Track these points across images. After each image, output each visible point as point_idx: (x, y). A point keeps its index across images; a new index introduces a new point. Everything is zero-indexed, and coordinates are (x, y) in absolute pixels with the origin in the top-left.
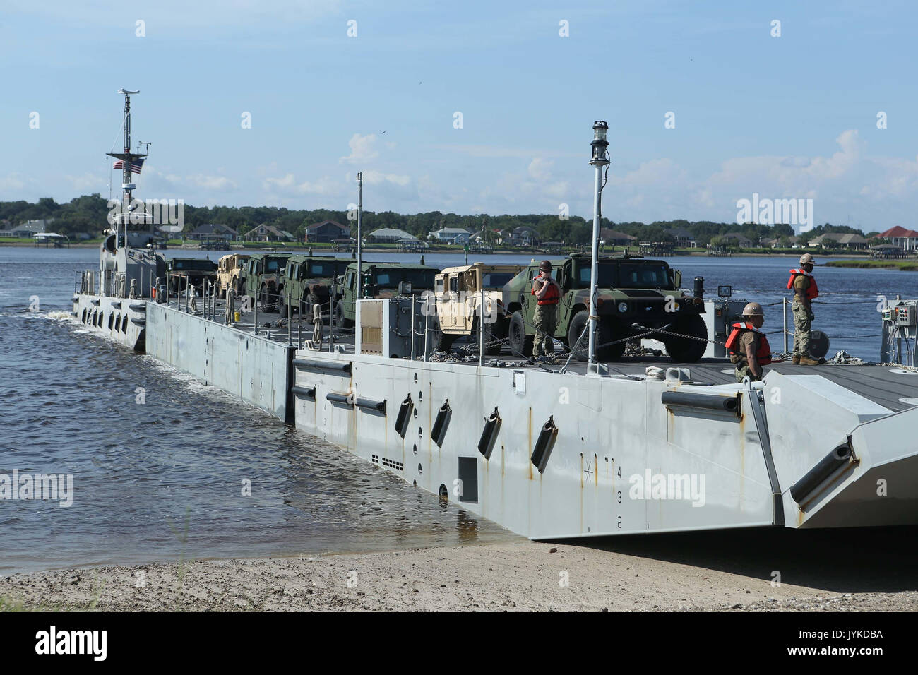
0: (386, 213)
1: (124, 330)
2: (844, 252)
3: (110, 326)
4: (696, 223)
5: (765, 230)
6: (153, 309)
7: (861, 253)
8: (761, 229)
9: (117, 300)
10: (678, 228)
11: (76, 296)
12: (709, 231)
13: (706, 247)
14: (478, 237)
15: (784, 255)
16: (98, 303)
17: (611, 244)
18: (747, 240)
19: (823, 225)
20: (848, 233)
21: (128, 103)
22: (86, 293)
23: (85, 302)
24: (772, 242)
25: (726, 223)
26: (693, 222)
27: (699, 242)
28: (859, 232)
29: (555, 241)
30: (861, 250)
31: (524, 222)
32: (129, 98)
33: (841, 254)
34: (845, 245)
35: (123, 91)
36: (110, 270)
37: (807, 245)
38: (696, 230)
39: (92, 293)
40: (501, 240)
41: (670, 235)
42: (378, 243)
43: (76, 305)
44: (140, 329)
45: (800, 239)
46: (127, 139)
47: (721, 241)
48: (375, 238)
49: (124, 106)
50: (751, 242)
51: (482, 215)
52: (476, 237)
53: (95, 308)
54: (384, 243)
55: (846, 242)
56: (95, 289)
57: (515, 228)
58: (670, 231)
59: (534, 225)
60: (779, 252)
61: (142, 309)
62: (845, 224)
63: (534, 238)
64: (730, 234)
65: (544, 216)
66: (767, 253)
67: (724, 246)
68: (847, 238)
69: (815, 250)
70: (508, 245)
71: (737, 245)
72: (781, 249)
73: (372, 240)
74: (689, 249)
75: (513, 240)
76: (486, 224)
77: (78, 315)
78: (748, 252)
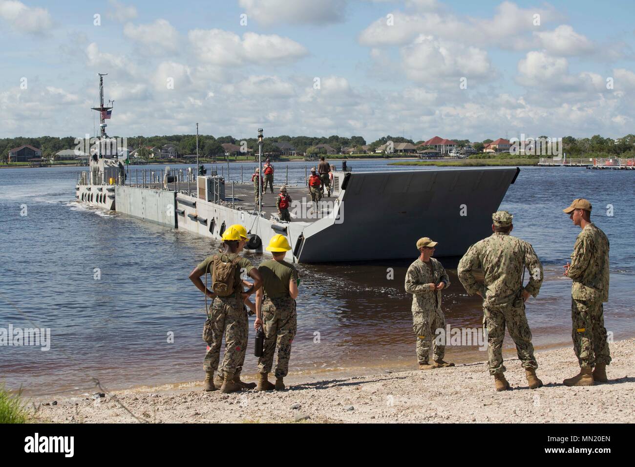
0: (68, 138)
1: (104, 202)
2: (400, 156)
3: (97, 201)
4: (296, 138)
5: (345, 142)
6: (118, 189)
7: (412, 157)
8: (342, 141)
9: (100, 187)
10: (282, 142)
11: (78, 186)
12: (305, 144)
13: (303, 155)
14: (136, 153)
15: (359, 159)
16: (90, 189)
17: (234, 155)
18: (332, 149)
19: (386, 137)
20: (403, 142)
21: (102, 80)
22: (83, 184)
23: (83, 189)
24: (350, 150)
25: (317, 137)
26: (293, 137)
27: (298, 151)
28: (410, 142)
29: (193, 154)
30: (412, 154)
31: (170, 141)
32: (102, 78)
33: (399, 157)
34: (401, 151)
35: (99, 74)
36: (96, 171)
37: (374, 151)
38: (296, 143)
39: (86, 184)
40: (153, 155)
41: (277, 147)
42: (62, 160)
43: (77, 192)
44: (112, 201)
45: (370, 147)
46: (102, 100)
47: (314, 150)
48: (60, 157)
49: (99, 82)
50: (335, 150)
51: (139, 137)
52: (134, 153)
53: (88, 192)
54: (67, 160)
55: (402, 149)
56: (88, 182)
57: (163, 145)
58: (277, 144)
59: (178, 143)
60: (355, 157)
61: (113, 190)
62: (401, 136)
63: (178, 153)
64: (320, 145)
65: (185, 136)
66: (347, 158)
67: (316, 154)
68: (402, 146)
69: (380, 155)
70: (158, 159)
71: (325, 153)
72: (356, 155)
73: (58, 158)
74: (291, 157)
75: (162, 155)
76: (142, 144)
77: (79, 197)
78: (333, 158)
